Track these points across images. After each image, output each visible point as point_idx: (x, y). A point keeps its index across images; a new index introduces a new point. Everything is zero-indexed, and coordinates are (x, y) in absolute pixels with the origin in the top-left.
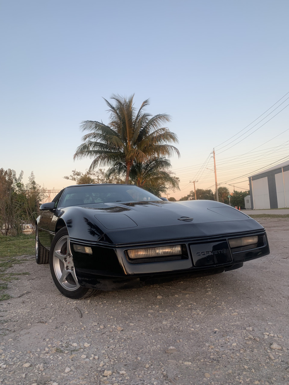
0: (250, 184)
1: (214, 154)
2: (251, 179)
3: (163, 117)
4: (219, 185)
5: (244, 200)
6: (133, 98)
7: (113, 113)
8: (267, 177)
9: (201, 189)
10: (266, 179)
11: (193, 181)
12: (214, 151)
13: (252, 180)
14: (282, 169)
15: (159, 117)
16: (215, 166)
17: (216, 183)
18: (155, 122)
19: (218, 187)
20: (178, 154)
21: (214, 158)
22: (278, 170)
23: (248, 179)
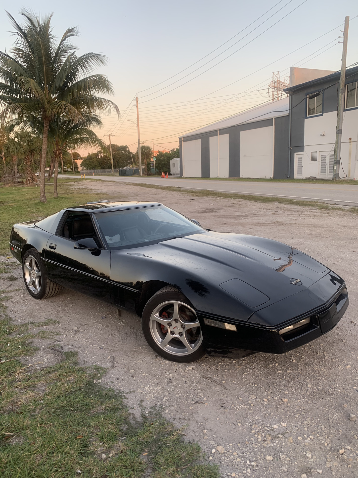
0: (180, 146)
1: (137, 102)
2: (182, 140)
3: (96, 57)
4: (142, 143)
5: (170, 163)
6: (50, 19)
7: (20, 38)
8: (200, 140)
9: (115, 144)
10: (199, 142)
11: (108, 135)
12: (137, 97)
13: (183, 142)
14: (218, 132)
15: (91, 56)
16: (138, 118)
17: (139, 140)
18: (84, 63)
19: (141, 145)
20: (118, 113)
21: (137, 107)
22: (214, 133)
23: (179, 140)
